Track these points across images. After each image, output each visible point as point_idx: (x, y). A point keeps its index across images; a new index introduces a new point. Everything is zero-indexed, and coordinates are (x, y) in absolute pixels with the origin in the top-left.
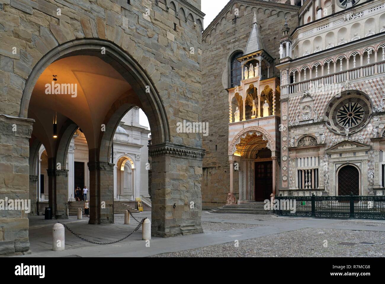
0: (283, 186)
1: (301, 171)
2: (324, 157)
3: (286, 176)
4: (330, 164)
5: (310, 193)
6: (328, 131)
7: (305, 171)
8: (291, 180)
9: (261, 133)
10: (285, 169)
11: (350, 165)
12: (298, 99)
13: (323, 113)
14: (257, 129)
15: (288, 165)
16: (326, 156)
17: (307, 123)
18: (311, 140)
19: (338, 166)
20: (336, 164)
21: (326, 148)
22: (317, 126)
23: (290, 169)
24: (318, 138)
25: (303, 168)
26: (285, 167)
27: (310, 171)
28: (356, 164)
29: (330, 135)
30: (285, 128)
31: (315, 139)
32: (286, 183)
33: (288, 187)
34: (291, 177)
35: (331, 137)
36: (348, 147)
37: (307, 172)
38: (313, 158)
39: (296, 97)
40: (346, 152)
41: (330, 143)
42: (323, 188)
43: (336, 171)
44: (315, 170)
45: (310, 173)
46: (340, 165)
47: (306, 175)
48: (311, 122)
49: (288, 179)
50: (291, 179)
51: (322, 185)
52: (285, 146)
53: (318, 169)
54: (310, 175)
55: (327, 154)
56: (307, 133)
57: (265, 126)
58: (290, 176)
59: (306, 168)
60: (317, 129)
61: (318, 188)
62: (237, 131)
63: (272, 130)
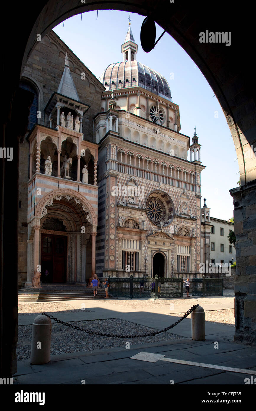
0: (110, 267)
1: (125, 252)
2: (145, 243)
3: (113, 255)
4: (149, 249)
5: (129, 275)
6: (147, 219)
7: (128, 252)
8: (118, 261)
9: (81, 201)
10: (112, 248)
11: (161, 252)
12: (125, 180)
13: (144, 202)
14: (77, 195)
15: (115, 245)
16: (147, 242)
17: (134, 206)
18: (134, 224)
19: (154, 252)
20: (152, 250)
21: (146, 235)
22: (140, 212)
23: (117, 249)
24: (141, 223)
25: (126, 250)
26: (112, 246)
27: (132, 254)
28: (164, 252)
29: (149, 224)
30: (113, 204)
31: (137, 224)
32: (113, 263)
33: (115, 268)
34: (118, 258)
35: (150, 226)
36: (161, 238)
37: (130, 254)
38: (135, 242)
39: (123, 177)
40: (159, 241)
41: (149, 230)
42: (143, 271)
43: (152, 256)
44: (136, 253)
45: (132, 255)
46: (154, 251)
47: (129, 257)
48: (137, 207)
49: (115, 259)
50: (118, 259)
51: (143, 268)
52: (113, 224)
53: (138, 253)
54: (132, 257)
55: (147, 240)
56: (132, 216)
57: (86, 194)
58: (117, 256)
59: (129, 250)
60: (140, 215)
61: (139, 270)
62: (49, 188)
63: (94, 202)
